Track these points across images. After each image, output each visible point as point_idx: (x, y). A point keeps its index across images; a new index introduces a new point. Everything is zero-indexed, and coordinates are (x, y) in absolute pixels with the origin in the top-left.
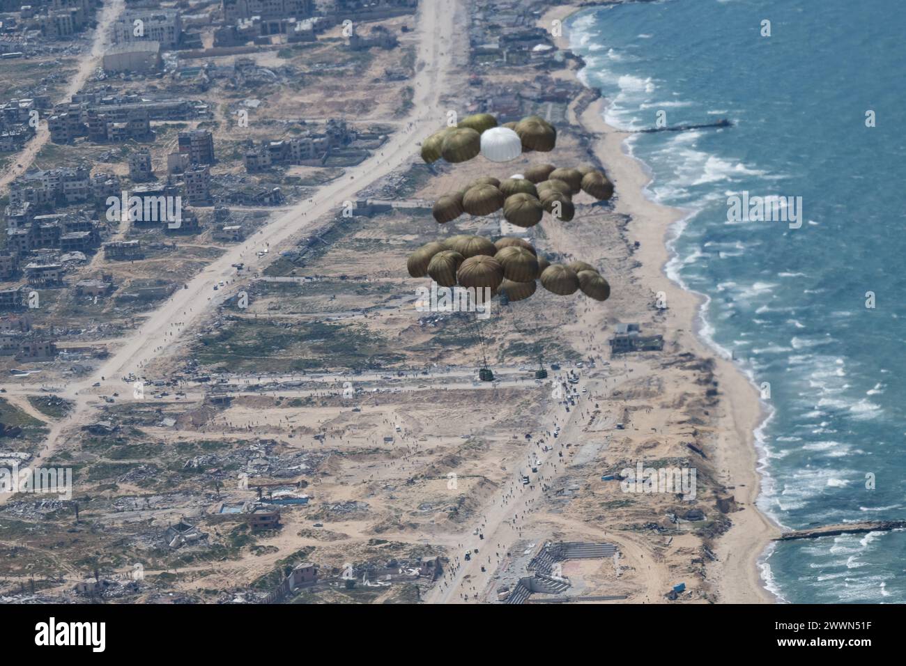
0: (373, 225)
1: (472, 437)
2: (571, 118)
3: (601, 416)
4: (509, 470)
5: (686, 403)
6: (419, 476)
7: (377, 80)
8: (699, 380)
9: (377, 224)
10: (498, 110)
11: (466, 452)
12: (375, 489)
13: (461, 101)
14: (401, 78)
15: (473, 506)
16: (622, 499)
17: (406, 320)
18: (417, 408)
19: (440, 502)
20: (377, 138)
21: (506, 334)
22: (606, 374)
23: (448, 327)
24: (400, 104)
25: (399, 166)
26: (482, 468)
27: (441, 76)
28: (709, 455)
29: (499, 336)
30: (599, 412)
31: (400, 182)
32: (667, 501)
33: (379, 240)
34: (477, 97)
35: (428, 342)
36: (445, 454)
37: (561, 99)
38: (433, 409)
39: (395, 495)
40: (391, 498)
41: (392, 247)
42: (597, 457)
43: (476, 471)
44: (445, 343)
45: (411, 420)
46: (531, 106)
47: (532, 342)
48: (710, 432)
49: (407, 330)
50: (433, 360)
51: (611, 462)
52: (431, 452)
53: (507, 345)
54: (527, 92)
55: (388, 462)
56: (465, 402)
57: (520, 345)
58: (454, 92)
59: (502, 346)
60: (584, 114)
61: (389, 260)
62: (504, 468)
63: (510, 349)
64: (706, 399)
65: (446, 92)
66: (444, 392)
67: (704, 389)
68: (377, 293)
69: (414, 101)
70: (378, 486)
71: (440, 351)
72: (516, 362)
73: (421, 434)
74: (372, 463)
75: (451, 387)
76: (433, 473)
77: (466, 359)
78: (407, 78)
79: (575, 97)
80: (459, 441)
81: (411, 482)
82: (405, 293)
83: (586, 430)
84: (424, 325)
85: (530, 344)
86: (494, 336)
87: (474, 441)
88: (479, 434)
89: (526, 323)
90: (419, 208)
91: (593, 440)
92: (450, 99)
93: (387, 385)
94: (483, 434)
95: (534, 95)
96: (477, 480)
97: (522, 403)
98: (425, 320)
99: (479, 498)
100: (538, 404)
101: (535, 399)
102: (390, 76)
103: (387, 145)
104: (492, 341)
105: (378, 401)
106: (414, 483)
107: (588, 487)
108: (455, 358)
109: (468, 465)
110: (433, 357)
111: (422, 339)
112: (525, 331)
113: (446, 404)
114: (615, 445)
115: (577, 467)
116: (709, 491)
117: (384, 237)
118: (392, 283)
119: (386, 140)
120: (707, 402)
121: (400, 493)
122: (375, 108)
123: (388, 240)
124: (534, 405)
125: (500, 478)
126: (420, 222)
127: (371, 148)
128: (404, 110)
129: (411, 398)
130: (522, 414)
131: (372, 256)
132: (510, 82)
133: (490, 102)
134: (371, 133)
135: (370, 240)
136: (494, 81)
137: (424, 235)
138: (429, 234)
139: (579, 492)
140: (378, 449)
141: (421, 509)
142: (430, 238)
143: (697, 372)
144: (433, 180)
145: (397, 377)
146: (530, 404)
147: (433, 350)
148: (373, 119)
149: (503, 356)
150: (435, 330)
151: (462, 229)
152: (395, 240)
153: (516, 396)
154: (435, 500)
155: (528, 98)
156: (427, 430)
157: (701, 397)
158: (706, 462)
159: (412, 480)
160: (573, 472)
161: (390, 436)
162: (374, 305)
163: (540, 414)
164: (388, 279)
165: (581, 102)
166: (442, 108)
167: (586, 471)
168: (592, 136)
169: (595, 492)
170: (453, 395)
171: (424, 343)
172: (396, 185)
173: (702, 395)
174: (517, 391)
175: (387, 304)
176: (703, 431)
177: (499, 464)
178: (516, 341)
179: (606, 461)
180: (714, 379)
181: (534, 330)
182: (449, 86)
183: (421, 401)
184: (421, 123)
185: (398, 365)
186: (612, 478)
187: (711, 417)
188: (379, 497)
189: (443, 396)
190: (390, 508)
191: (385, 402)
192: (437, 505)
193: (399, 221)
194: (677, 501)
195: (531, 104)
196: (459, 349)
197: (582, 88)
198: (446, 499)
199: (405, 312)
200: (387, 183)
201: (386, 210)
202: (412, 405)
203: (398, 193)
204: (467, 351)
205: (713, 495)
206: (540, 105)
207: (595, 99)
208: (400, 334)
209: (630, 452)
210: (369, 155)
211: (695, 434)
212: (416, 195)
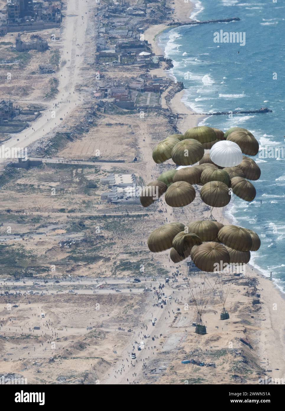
0: (29, 175)
1: (94, 329)
2: (163, 103)
3: (181, 317)
4: (119, 353)
5: (239, 309)
6: (57, 356)
7: (33, 73)
8: (247, 292)
9: (32, 174)
10: (114, 97)
11: (90, 340)
12: (27, 365)
13: (90, 89)
14: (50, 72)
15: (94, 379)
16: (195, 378)
17: (50, 243)
18: (57, 306)
19: (72, 376)
20: (34, 114)
21: (118, 255)
22: (185, 286)
23: (79, 248)
24: (49, 90)
25: (48, 134)
26: (101, 351)
27: (77, 71)
28: (254, 346)
29: (113, 256)
30: (180, 313)
31: (48, 145)
32: (226, 380)
33: (33, 185)
34: (100, 88)
35: (65, 259)
36: (75, 341)
37: (157, 90)
38: (68, 307)
39: (41, 369)
40: (38, 372)
41: (41, 191)
42: (178, 346)
43: (96, 354)
44: (76, 260)
45: (53, 315)
46: (137, 95)
47: (135, 261)
48: (255, 331)
49: (50, 250)
50: (68, 272)
51: (188, 350)
52: (66, 339)
53: (118, 263)
54: (134, 85)
55: (37, 345)
56: (89, 303)
57: (127, 263)
58: (85, 83)
59: (115, 263)
60: (172, 101)
61: (39, 199)
62: (115, 352)
63: (120, 266)
64: (253, 306)
65: (80, 83)
66: (75, 296)
67: (251, 299)
68: (31, 222)
69: (59, 88)
70: (30, 363)
71: (73, 266)
72: (124, 276)
73: (59, 325)
74: (25, 345)
75: (80, 292)
76: (66, 355)
77: (90, 272)
78: (54, 72)
79: (166, 89)
80: (84, 331)
81: (52, 361)
82: (50, 223)
83: (171, 326)
84: (63, 247)
85: (134, 263)
86: (109, 256)
87: (95, 331)
88: (98, 327)
89: (131, 248)
90: (60, 164)
91: (176, 333)
92: (82, 88)
93: (37, 289)
94: (102, 326)
95: (139, 86)
96: (97, 360)
97: (128, 305)
98: (63, 243)
99: (98, 373)
100: (139, 307)
101: (137, 303)
102: (43, 70)
103: (40, 119)
104: (108, 260)
105: (30, 300)
106: (54, 361)
107: (172, 368)
108: (83, 271)
109: (91, 349)
110: (68, 269)
111: (61, 256)
112: (130, 253)
113: (76, 304)
114: (191, 338)
115: (165, 353)
116: (255, 373)
117: (36, 183)
118: (41, 216)
119: (39, 115)
120: (253, 309)
121: (43, 368)
122: (32, 92)
123: (39, 186)
124: (136, 307)
125: (112, 359)
126: (60, 173)
127: (30, 121)
128: (52, 94)
129: (52, 299)
130: (128, 313)
131: (28, 196)
132: (122, 77)
133: (109, 90)
134: (30, 110)
135: (27, 185)
136: (112, 76)
137: (63, 182)
138: (66, 182)
139: (166, 371)
140: (30, 335)
141: (58, 380)
142: (67, 185)
143: (246, 287)
144: (70, 144)
145: (43, 284)
146: (133, 306)
147: (68, 265)
148: (31, 100)
149: (115, 271)
150: (70, 250)
151: (89, 179)
152: (43, 185)
153: (124, 300)
154: (69, 374)
155: (134, 89)
156: (64, 322)
157: (250, 305)
158: (252, 352)
159: (53, 359)
160: (163, 356)
161: (38, 326)
162: (28, 231)
163: (140, 314)
164: (39, 213)
165: (169, 92)
166: (77, 94)
167: (171, 356)
168: (177, 116)
169: (177, 372)
170: (81, 298)
171: (62, 260)
172: (45, 147)
173: (250, 304)
174: (125, 297)
175: (38, 231)
176: (251, 329)
177: (112, 349)
178: (124, 260)
179: (184, 349)
180: (258, 292)
181: (136, 252)
182: (82, 78)
183: (60, 301)
184: (63, 104)
185: (44, 274)
186: (189, 362)
187: (255, 319)
188: (30, 371)
189: (75, 299)
190: (37, 379)
191: (35, 301)
192: (69, 378)
193: (46, 172)
194: (233, 380)
195: (137, 93)
196: (85, 265)
197: (171, 82)
198: (76, 374)
199: (50, 237)
200: (39, 145)
201: (38, 165)
202: (54, 304)
203: (46, 153)
204: (91, 266)
205: (257, 376)
206: (143, 94)
207: (179, 91)
208: (46, 253)
209: (201, 344)
210: (28, 126)
211: (245, 331)
212: (58, 154)
